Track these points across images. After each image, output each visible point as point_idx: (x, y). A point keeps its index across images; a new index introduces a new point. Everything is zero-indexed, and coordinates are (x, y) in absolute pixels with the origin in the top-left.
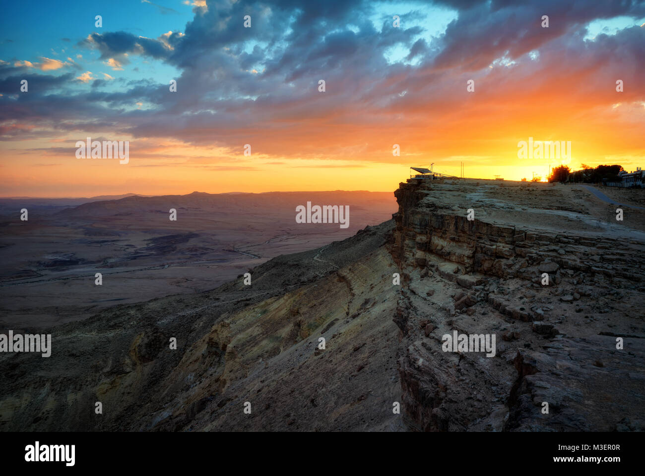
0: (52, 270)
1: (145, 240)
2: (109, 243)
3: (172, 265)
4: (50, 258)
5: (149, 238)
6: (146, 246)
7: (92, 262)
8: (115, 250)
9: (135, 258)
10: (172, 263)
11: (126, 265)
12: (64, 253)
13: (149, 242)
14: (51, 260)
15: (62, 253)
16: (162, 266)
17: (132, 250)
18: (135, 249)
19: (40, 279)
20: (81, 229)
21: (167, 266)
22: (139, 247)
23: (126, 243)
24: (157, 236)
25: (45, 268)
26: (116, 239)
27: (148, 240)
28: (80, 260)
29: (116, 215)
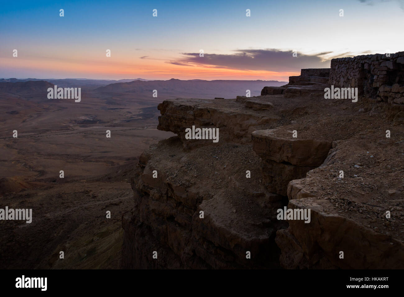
0: (81, 127)
1: (139, 109)
2: (118, 110)
3: (149, 127)
4: (83, 118)
5: (141, 108)
6: (138, 113)
7: (105, 123)
8: (120, 115)
9: (128, 121)
10: (150, 126)
11: (123, 126)
12: (91, 116)
13: (141, 110)
14: (83, 119)
15: (90, 115)
16: (143, 127)
17: (129, 115)
18: (131, 115)
19: (72, 132)
20: (106, 101)
21: (146, 127)
22: (134, 114)
23: (128, 110)
24: (146, 106)
25: (77, 125)
26: (122, 107)
27: (140, 109)
28: (98, 120)
29: (127, 92)
